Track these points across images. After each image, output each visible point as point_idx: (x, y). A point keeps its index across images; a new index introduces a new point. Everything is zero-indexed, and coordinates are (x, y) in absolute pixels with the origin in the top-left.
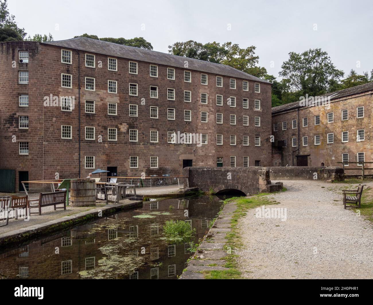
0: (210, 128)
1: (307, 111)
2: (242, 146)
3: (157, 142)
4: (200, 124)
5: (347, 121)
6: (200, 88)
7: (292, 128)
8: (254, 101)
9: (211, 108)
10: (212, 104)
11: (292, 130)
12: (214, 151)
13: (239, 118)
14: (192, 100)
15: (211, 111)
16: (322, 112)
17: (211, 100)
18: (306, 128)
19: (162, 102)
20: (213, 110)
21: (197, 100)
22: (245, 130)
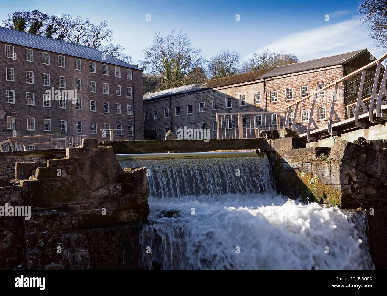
0: (84, 116)
1: (179, 100)
2: (115, 136)
3: (34, 130)
4: (75, 112)
5: (217, 110)
6: (74, 74)
7: (164, 117)
8: (126, 88)
9: (85, 95)
10: (86, 91)
11: (165, 119)
13: (113, 106)
14: (66, 86)
15: (86, 98)
16: (194, 102)
17: (84, 87)
18: (179, 118)
19: (37, 88)
20: (87, 97)
21: (72, 87)
22: (119, 119)
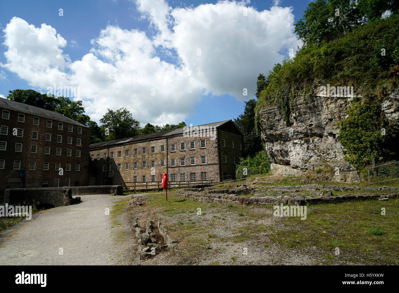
0: (38, 158)
4: (30, 154)
6: (32, 127)
10: (42, 140)
12: (41, 175)
15: (41, 145)
17: (41, 137)
